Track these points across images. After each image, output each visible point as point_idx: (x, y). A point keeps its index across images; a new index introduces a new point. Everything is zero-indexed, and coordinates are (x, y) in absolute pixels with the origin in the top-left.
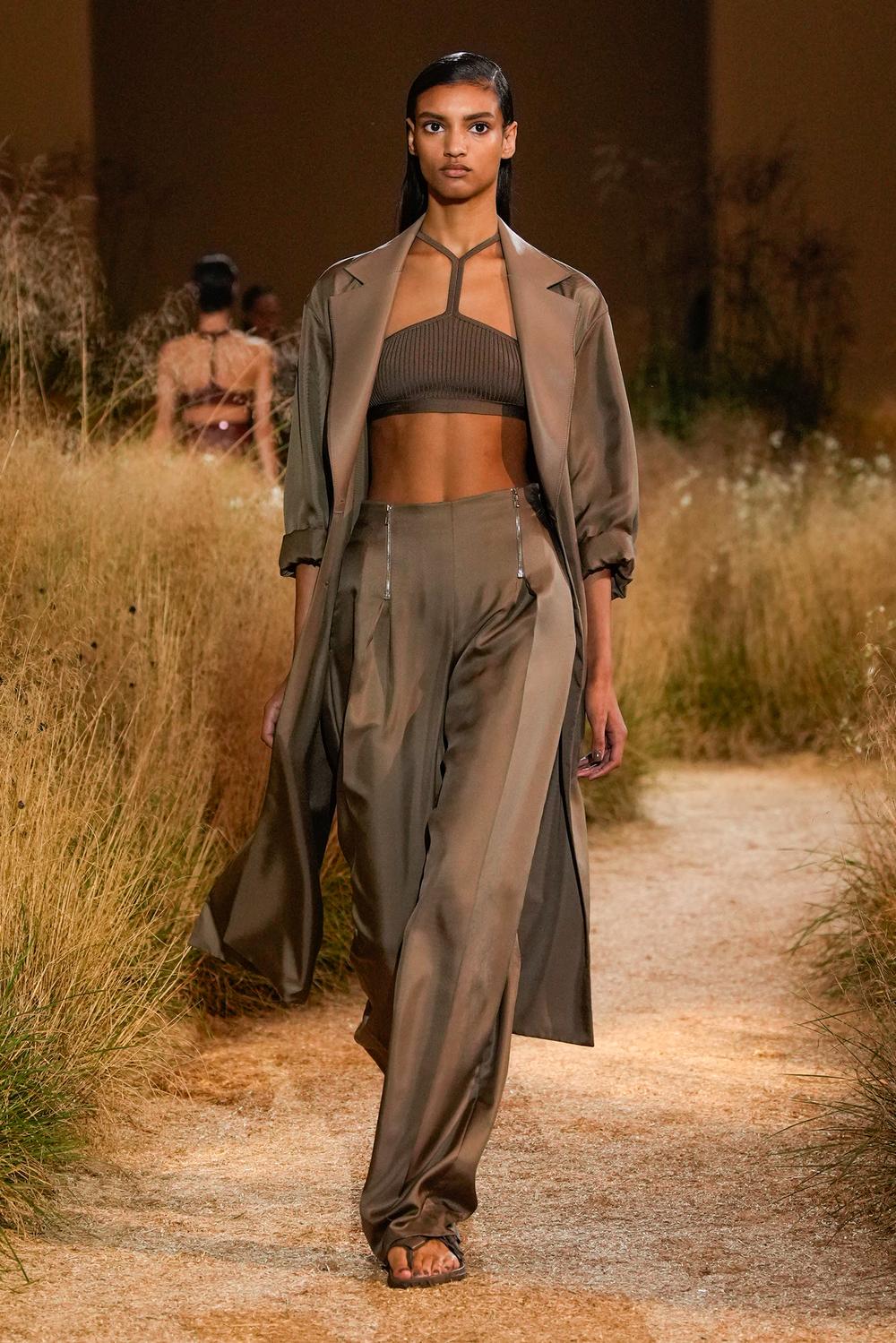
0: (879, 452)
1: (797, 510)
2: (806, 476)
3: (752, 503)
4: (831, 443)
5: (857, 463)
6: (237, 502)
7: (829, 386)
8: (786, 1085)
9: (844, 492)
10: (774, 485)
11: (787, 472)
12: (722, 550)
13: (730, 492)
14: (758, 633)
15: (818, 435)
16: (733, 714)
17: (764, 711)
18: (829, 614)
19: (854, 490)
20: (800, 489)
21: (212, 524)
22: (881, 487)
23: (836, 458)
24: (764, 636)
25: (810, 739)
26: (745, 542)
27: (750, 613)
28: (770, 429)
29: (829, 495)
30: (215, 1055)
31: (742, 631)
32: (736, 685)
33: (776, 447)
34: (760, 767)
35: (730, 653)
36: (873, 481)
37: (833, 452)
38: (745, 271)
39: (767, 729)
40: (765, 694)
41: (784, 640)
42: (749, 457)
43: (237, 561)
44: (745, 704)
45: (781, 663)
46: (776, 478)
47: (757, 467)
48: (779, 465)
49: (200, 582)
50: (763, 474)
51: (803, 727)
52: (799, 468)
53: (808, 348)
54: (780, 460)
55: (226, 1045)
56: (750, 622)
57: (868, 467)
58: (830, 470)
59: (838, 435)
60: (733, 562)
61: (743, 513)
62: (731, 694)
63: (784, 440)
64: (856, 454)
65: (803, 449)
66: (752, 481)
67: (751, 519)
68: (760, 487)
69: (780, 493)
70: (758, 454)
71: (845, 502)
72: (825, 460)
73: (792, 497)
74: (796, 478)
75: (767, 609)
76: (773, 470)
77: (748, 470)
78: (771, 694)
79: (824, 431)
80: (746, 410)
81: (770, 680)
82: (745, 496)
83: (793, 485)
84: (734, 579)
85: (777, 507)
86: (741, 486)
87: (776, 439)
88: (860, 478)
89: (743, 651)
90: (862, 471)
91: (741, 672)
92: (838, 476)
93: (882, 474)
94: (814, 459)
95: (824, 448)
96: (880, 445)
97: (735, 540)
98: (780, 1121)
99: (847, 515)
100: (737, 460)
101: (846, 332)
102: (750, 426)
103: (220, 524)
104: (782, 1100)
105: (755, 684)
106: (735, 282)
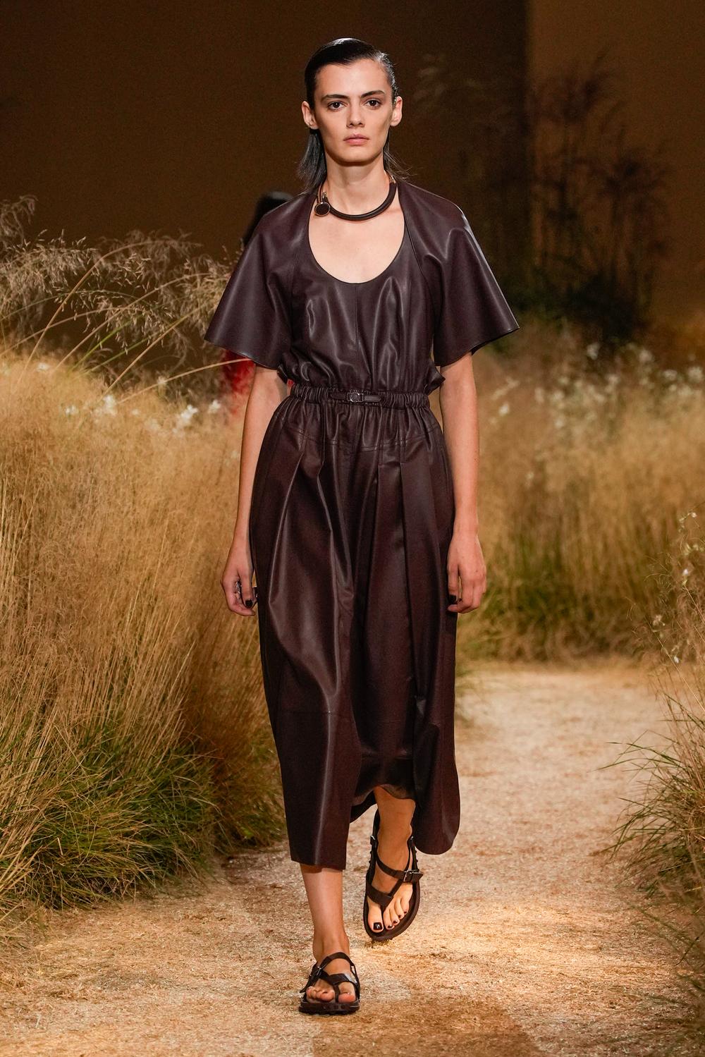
0: (690, 364)
1: (611, 419)
2: (619, 386)
3: (568, 412)
4: (645, 355)
5: (670, 374)
6: (72, 410)
7: (642, 299)
8: (603, 977)
9: (657, 402)
10: (589, 395)
11: (601, 383)
12: (539, 458)
13: (547, 401)
14: (574, 538)
15: (631, 347)
16: (550, 618)
17: (578, 614)
18: (644, 520)
19: (667, 401)
20: (614, 399)
21: (49, 430)
22: (693, 398)
23: (648, 370)
24: (579, 541)
25: (623, 642)
26: (561, 450)
27: (565, 520)
28: (587, 341)
29: (641, 405)
30: (49, 945)
31: (558, 535)
32: (552, 589)
33: (593, 358)
34: (575, 670)
35: (546, 557)
36: (686, 392)
37: (647, 364)
38: (562, 187)
39: (581, 630)
40: (580, 597)
41: (600, 546)
42: (566, 368)
43: (72, 468)
44: (560, 607)
45: (596, 568)
46: (591, 389)
47: (573, 378)
48: (595, 376)
49: (37, 487)
50: (579, 384)
51: (616, 630)
52: (613, 379)
53: (623, 263)
54: (595, 371)
55: (61, 937)
56: (565, 528)
57: (681, 379)
58: (645, 381)
59: (652, 347)
60: (550, 469)
61: (559, 423)
62: (546, 598)
63: (601, 352)
64: (668, 366)
65: (618, 360)
66: (568, 391)
67: (567, 429)
68: (576, 398)
69: (595, 402)
70: (575, 365)
71: (657, 412)
72: (639, 370)
73: (606, 408)
74: (610, 389)
75: (582, 516)
76: (589, 380)
77: (564, 381)
78: (586, 598)
79: (639, 344)
80: (564, 320)
81: (586, 585)
82: (561, 406)
83: (608, 396)
84: (551, 486)
85: (592, 416)
86: (558, 396)
87: (592, 351)
88: (673, 388)
89: (559, 556)
90: (675, 382)
91: (557, 576)
92: (651, 386)
93: (694, 385)
94: (629, 369)
95: (637, 361)
96: (692, 358)
97: (551, 449)
98: (598, 1011)
99: (660, 425)
100: (554, 371)
101: (659, 247)
102: (568, 339)
103: (55, 429)
104: (600, 991)
105: (570, 588)
106: (552, 198)
